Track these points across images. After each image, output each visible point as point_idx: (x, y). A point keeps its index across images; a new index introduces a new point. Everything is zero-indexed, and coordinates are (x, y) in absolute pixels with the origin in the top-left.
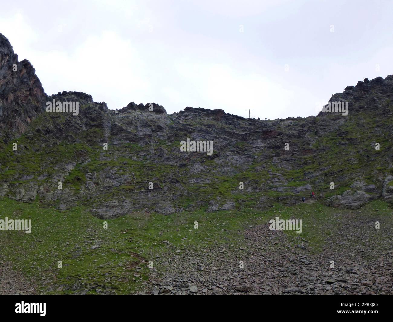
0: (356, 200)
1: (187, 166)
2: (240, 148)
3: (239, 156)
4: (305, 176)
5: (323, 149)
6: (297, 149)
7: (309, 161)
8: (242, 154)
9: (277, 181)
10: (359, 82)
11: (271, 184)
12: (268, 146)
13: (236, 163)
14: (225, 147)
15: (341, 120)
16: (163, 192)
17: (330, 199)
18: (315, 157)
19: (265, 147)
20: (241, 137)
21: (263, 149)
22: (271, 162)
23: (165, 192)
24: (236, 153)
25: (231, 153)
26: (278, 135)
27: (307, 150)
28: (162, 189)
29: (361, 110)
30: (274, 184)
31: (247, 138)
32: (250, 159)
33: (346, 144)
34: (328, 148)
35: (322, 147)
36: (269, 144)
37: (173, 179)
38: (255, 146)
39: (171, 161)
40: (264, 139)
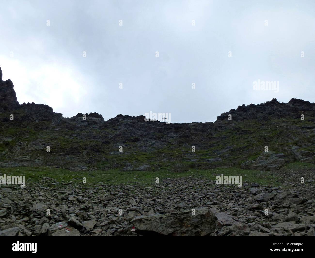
0: (272, 163)
1: (111, 143)
2: (157, 136)
3: (156, 141)
4: (214, 152)
5: (224, 137)
6: (203, 138)
7: (214, 144)
8: (159, 140)
9: (189, 155)
10: (239, 106)
11: (184, 157)
12: (179, 136)
13: (153, 145)
14: (145, 136)
15: (232, 124)
16: (81, 155)
17: (245, 164)
18: (219, 142)
19: (177, 136)
20: (158, 130)
21: (175, 138)
22: (182, 146)
23: (83, 156)
24: (153, 139)
25: (149, 139)
26: (187, 130)
27: (212, 138)
28: (80, 153)
29: (245, 119)
30: (187, 157)
31: (163, 131)
32: (164, 143)
33: (242, 133)
34: (228, 136)
35: (223, 136)
36: (180, 135)
37: (94, 148)
38: (169, 136)
39: (97, 138)
40: (176, 132)
